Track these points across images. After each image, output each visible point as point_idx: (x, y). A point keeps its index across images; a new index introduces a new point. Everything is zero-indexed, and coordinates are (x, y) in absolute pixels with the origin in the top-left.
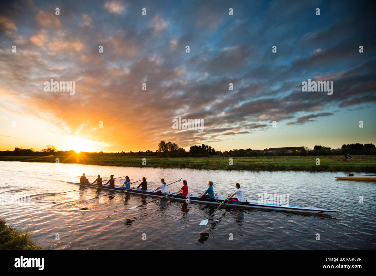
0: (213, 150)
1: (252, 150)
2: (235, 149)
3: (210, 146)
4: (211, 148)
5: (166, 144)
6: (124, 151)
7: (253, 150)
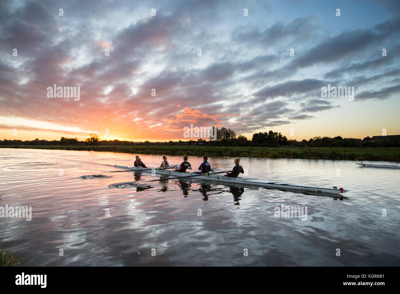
0: (285, 138)
1: (343, 138)
2: (316, 137)
3: (280, 133)
4: (282, 135)
5: (220, 130)
6: (172, 140)
7: (345, 139)
